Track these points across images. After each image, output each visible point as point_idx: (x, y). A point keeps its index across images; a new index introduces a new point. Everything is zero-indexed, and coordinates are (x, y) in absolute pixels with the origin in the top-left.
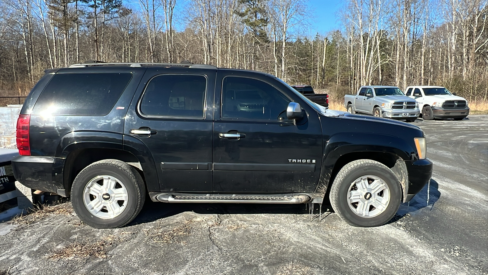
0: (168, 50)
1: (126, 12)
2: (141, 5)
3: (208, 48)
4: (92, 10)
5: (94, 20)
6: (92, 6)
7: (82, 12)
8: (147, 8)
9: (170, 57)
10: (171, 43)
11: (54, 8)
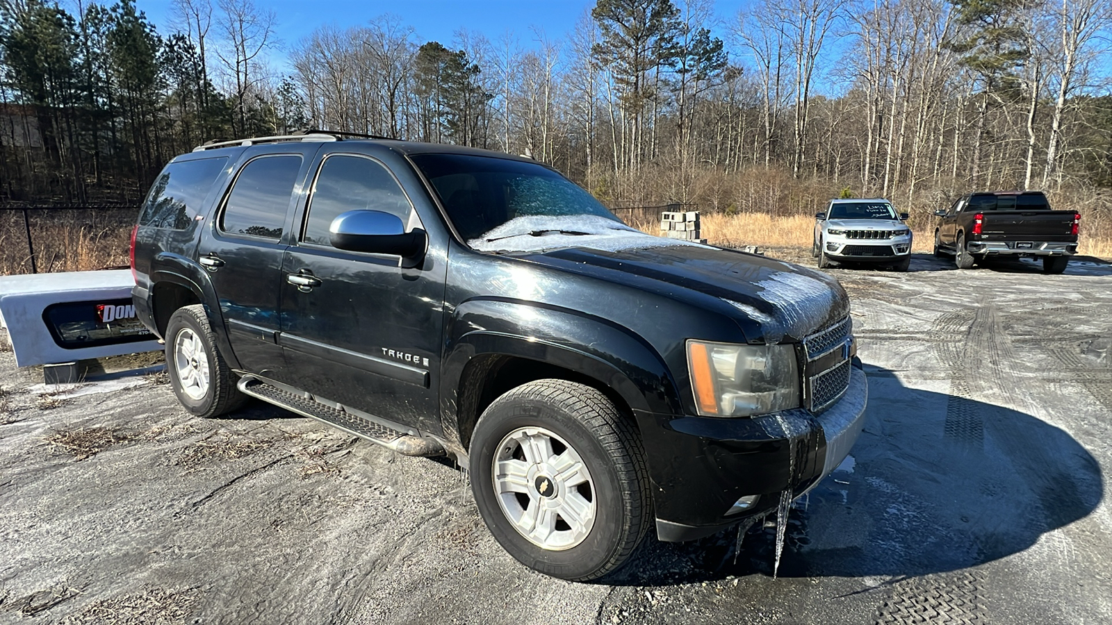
0: (797, 132)
1: (733, 74)
2: (757, 57)
3: (878, 124)
4: (679, 77)
5: (679, 93)
6: (680, 71)
7: (666, 83)
8: (766, 62)
9: (800, 144)
10: (804, 120)
11: (622, 80)
